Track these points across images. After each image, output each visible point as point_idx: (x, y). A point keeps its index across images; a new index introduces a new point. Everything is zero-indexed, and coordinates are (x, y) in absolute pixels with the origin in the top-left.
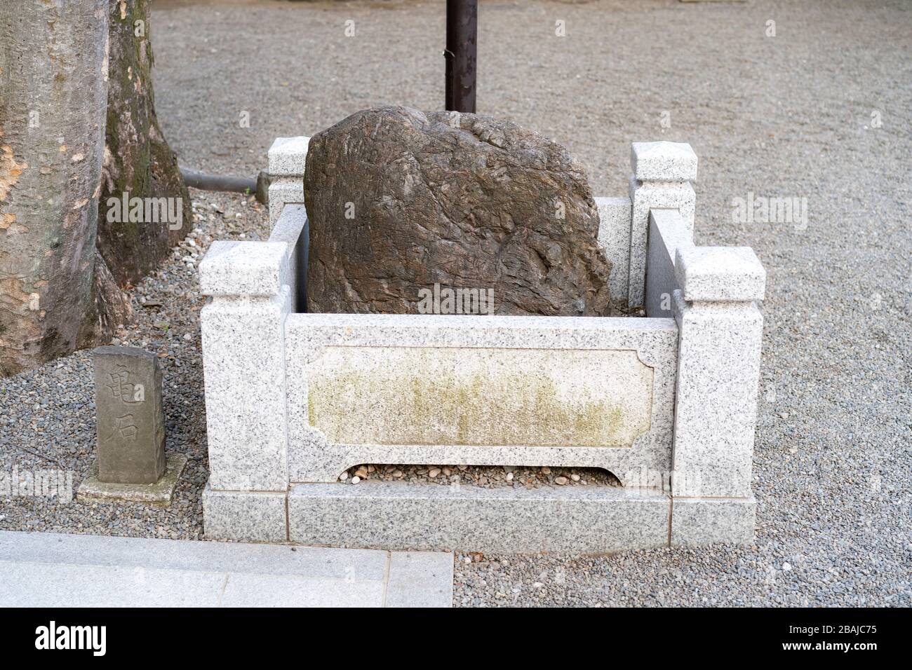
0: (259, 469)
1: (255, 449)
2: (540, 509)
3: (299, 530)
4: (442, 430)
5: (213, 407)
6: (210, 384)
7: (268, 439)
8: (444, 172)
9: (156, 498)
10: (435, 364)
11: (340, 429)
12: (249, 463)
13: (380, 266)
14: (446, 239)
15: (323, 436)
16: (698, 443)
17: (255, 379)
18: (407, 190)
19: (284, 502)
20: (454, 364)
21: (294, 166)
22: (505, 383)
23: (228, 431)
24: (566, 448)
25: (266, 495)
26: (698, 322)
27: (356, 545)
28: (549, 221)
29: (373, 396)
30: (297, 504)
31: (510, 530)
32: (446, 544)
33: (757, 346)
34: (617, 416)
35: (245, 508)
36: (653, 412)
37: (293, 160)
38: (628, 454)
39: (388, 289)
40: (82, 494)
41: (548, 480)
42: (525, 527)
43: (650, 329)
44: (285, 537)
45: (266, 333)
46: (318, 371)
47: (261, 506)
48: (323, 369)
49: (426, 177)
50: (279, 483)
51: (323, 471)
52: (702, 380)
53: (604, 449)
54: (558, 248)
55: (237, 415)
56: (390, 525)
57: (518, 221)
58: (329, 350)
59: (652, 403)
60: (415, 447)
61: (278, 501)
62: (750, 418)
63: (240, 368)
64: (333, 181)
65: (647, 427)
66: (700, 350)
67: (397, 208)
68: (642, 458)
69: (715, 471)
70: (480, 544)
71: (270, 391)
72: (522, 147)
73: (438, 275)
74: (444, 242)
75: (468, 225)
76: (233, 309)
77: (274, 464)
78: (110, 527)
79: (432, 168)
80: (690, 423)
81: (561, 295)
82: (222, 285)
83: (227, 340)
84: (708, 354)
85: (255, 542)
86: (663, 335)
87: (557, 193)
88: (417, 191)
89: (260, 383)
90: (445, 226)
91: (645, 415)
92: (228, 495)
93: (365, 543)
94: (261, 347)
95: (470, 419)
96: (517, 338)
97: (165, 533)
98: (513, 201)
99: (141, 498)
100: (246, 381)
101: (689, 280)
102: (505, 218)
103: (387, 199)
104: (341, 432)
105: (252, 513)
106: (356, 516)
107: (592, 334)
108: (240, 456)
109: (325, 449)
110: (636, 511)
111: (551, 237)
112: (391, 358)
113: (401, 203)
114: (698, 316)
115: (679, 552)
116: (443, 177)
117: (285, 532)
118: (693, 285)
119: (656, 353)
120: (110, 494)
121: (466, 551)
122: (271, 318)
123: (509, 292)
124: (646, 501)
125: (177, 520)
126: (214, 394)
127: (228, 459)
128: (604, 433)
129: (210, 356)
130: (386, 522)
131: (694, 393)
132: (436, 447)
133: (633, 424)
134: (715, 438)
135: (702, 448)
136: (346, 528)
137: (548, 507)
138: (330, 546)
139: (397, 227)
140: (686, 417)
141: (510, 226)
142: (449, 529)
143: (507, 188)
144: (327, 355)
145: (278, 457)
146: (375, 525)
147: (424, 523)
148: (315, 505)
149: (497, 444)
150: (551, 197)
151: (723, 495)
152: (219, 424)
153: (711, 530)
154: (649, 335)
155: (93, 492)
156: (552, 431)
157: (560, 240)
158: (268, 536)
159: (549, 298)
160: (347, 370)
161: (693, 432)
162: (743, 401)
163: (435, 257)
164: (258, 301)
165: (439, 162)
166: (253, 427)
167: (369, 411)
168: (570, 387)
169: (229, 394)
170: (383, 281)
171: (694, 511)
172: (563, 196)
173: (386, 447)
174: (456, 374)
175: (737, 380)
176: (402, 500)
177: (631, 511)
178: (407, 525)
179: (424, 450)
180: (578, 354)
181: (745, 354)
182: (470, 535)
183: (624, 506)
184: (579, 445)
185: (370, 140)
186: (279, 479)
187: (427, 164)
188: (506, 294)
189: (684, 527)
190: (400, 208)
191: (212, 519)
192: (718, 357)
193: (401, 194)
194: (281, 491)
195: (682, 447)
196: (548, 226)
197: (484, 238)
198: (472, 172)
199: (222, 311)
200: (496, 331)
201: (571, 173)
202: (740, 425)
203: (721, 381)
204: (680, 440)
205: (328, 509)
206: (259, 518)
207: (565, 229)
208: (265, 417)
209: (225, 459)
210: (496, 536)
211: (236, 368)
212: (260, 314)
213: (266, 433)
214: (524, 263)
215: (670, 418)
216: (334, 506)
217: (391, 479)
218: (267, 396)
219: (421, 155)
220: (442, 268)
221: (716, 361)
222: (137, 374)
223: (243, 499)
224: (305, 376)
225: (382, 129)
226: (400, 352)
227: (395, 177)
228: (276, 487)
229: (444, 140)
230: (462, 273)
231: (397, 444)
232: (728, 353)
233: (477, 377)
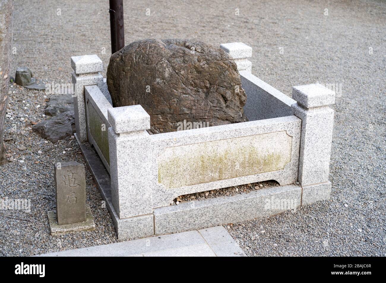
0: (141, 206)
1: (139, 197)
2: (255, 200)
3: (159, 229)
4: (212, 175)
5: (121, 183)
6: (120, 173)
7: (145, 192)
8: (181, 66)
9: (89, 227)
10: (210, 148)
11: (171, 182)
12: (137, 204)
13: (158, 109)
14: (185, 94)
15: (164, 187)
16: (311, 164)
17: (140, 167)
18: (167, 75)
19: (153, 218)
20: (217, 147)
21: (88, 69)
22: (237, 152)
23: (128, 192)
24: (260, 174)
25: (145, 217)
26: (312, 116)
27: (183, 230)
28: (225, 81)
29: (185, 166)
30: (158, 218)
31: (243, 211)
32: (219, 223)
33: (332, 122)
34: (279, 157)
35: (136, 224)
36: (292, 154)
37: (87, 66)
38: (283, 173)
39: (162, 119)
40: (54, 233)
41: (251, 188)
42: (249, 209)
43: (291, 121)
44: (153, 233)
45: (145, 146)
46: (162, 159)
47: (143, 222)
48: (164, 158)
49: (174, 69)
50: (150, 210)
51: (164, 202)
52: (313, 138)
53: (274, 172)
54: (230, 92)
55: (132, 184)
56: (197, 219)
57: (212, 83)
58: (167, 149)
59: (291, 150)
60: (202, 185)
61: (150, 218)
62: (329, 151)
63: (134, 163)
64: (129, 75)
65: (289, 160)
66: (313, 127)
67: (163, 84)
68: (288, 173)
69: (317, 173)
70: (232, 220)
71: (146, 171)
72: (210, 52)
73: (184, 110)
74: (184, 95)
75: (192, 87)
76: (130, 138)
77: (148, 202)
78: (75, 244)
79: (176, 65)
80: (309, 156)
81: (234, 111)
82: (126, 128)
83: (128, 152)
84: (315, 128)
85: (141, 238)
86: (296, 123)
87: (227, 70)
88: (171, 75)
89: (142, 168)
90: (184, 89)
91: (289, 156)
92: (128, 220)
93: (186, 229)
94: (142, 152)
95: (223, 169)
96: (242, 133)
97: (100, 242)
98: (210, 75)
99: (82, 229)
100: (136, 169)
101: (309, 100)
102: (206, 82)
103: (158, 80)
104: (172, 183)
105: (139, 225)
106: (183, 218)
107: (270, 126)
108: (133, 202)
109: (165, 192)
110: (290, 194)
111: (227, 88)
112: (193, 148)
113: (165, 81)
114: (311, 113)
115: (306, 208)
116: (181, 68)
117: (153, 231)
118: (311, 101)
119: (293, 130)
120: (68, 230)
121: (226, 224)
122: (147, 139)
123: (215, 113)
124: (293, 190)
125: (103, 236)
126: (122, 177)
127: (128, 204)
128: (274, 165)
129: (121, 160)
130: (195, 218)
131: (310, 144)
132: (210, 183)
133: (284, 160)
134: (317, 161)
135: (312, 165)
136: (178, 224)
137: (258, 199)
138: (173, 233)
139: (165, 92)
140: (307, 154)
141: (208, 85)
142: (220, 216)
143: (207, 70)
144: (166, 151)
145: (149, 199)
146: (191, 220)
147: (210, 215)
148: (166, 217)
149: (234, 177)
150: (225, 71)
151: (319, 182)
152: (124, 189)
153: (316, 197)
154: (291, 124)
155: (59, 231)
156: (254, 168)
157: (230, 89)
158: (146, 234)
159: (230, 113)
160: (174, 157)
161: (309, 159)
162: (327, 144)
163: (182, 102)
164: (139, 132)
165: (178, 61)
166: (139, 188)
167: (183, 172)
168: (261, 149)
169: (129, 175)
170: (159, 116)
171: (310, 190)
172: (230, 70)
173: (190, 187)
174: (218, 151)
175: (325, 136)
176: (202, 208)
177: (288, 195)
178: (203, 218)
179: (206, 185)
180: (265, 135)
181: (328, 126)
182: (228, 217)
183: (285, 194)
184: (265, 172)
185: (146, 55)
186: (150, 209)
187: (173, 63)
188: (214, 114)
189: (307, 197)
190: (165, 83)
191: (122, 232)
192: (319, 129)
193: (164, 77)
194: (150, 214)
195: (306, 166)
196: (225, 84)
197: (199, 92)
198: (192, 64)
199: (126, 139)
200: (234, 131)
201: (230, 60)
202: (326, 154)
203: (319, 138)
204: (305, 163)
205: (171, 218)
206: (143, 227)
207: (232, 84)
208: (144, 183)
209: (126, 205)
210: (238, 215)
211: (132, 164)
212: (142, 138)
213: (144, 190)
214: (218, 100)
215: (298, 155)
216: (174, 216)
217: (190, 200)
218: (145, 174)
219: (170, 59)
220: (185, 107)
221: (318, 130)
222: (77, 173)
223: (135, 220)
224: (157, 162)
225: (151, 49)
226: (196, 145)
227: (161, 70)
228: (148, 212)
229: (179, 52)
230: (194, 107)
231: (194, 184)
232: (322, 127)
233: (226, 151)
